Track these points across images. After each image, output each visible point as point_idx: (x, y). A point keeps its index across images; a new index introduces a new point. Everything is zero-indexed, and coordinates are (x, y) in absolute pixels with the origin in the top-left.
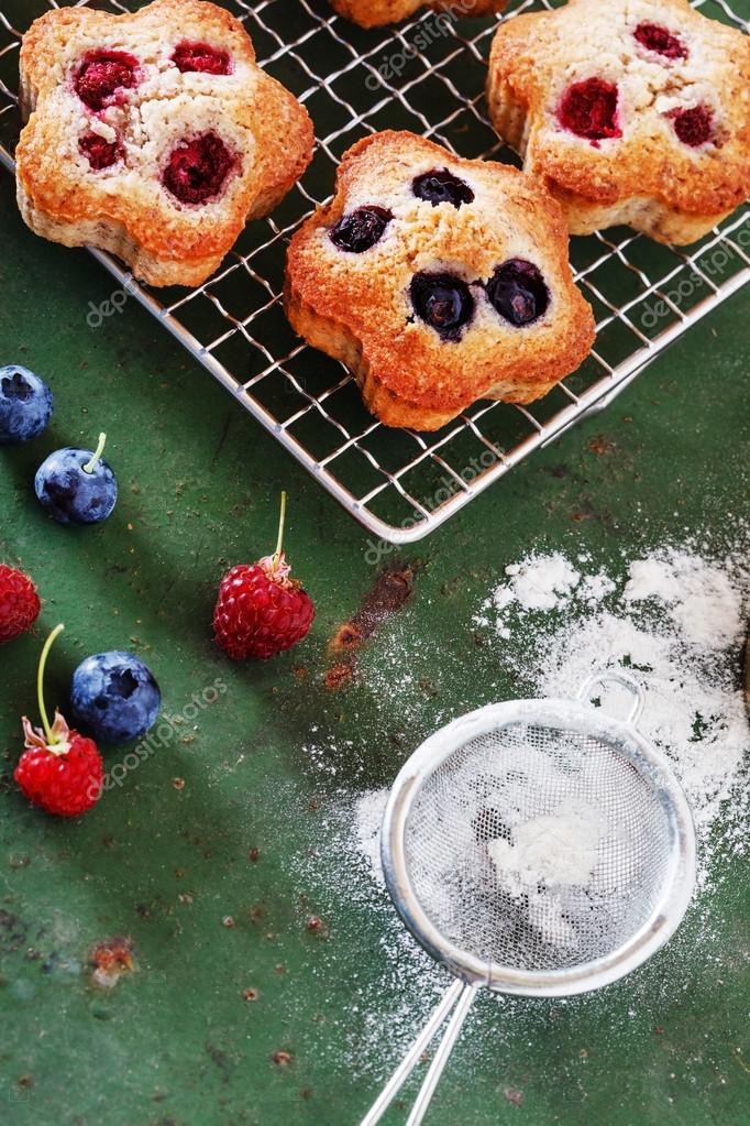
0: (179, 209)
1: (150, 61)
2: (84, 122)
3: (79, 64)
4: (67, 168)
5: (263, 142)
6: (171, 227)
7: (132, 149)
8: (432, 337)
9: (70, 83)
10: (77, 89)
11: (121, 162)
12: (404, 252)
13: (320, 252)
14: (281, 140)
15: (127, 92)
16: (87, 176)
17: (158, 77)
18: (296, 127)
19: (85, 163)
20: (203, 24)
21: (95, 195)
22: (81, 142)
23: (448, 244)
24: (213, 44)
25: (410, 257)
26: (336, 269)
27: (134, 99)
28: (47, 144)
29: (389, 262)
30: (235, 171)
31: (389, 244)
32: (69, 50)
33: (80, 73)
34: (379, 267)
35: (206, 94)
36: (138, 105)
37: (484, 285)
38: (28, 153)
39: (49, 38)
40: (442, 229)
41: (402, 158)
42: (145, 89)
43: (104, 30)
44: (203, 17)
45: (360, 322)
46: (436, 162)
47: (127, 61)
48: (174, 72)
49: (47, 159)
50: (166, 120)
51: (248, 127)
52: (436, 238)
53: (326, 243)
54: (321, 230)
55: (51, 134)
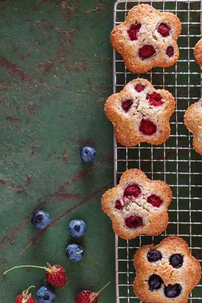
0: (124, 226)
1: (143, 195)
2: (120, 197)
3: (131, 184)
4: (110, 203)
5: (151, 226)
6: (120, 229)
7: (124, 210)
8: (147, 287)
9: (125, 187)
10: (126, 189)
11: (120, 210)
12: (155, 269)
13: (144, 255)
14: (156, 227)
15: (133, 198)
16: (113, 208)
17: (142, 200)
18: (162, 226)
19: (114, 205)
20: (163, 193)
21: (111, 212)
22: (117, 201)
23: (164, 274)
24: (161, 198)
25: (156, 271)
26: (143, 260)
27: (133, 200)
28: (111, 196)
29: (151, 268)
30: (141, 227)
31: (154, 264)
32: (132, 180)
33: (129, 186)
34: (149, 267)
35: (147, 210)
36: (133, 202)
37: (165, 286)
38: (107, 194)
39: (130, 175)
40: (165, 271)
41: (176, 247)
42: (137, 200)
43: (142, 181)
44: (165, 191)
45: (138, 273)
46: (183, 252)
47: (140, 192)
48: (145, 201)
49: (108, 199)
50: (135, 209)
51: (150, 222)
52: (163, 272)
53: (146, 253)
54: (149, 249)
55: (113, 195)
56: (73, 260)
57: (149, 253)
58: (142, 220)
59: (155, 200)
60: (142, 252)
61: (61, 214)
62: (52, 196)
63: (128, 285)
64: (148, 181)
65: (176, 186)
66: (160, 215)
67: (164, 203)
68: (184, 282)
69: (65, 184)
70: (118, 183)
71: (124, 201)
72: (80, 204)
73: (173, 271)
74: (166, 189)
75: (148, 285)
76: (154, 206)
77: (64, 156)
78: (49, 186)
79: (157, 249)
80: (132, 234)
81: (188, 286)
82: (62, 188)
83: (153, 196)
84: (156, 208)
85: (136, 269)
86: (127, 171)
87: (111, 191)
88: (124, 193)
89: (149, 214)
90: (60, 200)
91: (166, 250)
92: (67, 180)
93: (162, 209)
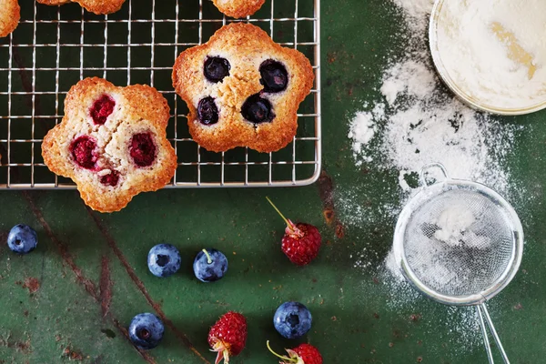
0: (152, 169)
1: (90, 132)
2: (95, 176)
3: (71, 155)
4: (107, 195)
5: (150, 117)
6: (156, 178)
7: (119, 168)
8: (267, 126)
9: (76, 166)
10: (80, 165)
11: (120, 176)
12: (230, 110)
13: (205, 131)
14: (153, 108)
15: (96, 151)
16: (116, 191)
17: (100, 135)
18: (152, 97)
19: (111, 188)
20: (88, 94)
21: (124, 194)
22: (102, 182)
23: (240, 93)
24: (98, 98)
25: (234, 107)
26: (216, 134)
27: (101, 151)
28: (94, 194)
29: (230, 117)
30: (152, 136)
31: (223, 112)
32: (64, 154)
33: (75, 158)
34: (228, 121)
35: (118, 125)
36: (104, 152)
37: (263, 91)
38: (91, 202)
39: (53, 156)
40: (234, 90)
41: (192, 69)
42: (100, 144)
43: (65, 134)
44: (84, 91)
45: (240, 142)
46: (202, 57)
47: (84, 139)
48: (101, 128)
49: (99, 199)
50: (118, 148)
51: (141, 119)
52: (236, 95)
53: (203, 126)
54: (195, 122)
55: (91, 190)
56: (223, 269)
57: (203, 122)
58: (139, 134)
59: (101, 110)
60: (200, 136)
61: (139, 291)
62: (104, 310)
63: (271, 163)
64: (65, 124)
65: (81, 72)
66: (129, 99)
67: (107, 92)
68: (257, 54)
69: (81, 284)
70: (69, 181)
71: (102, 169)
72: (119, 255)
73: (236, 76)
74: (80, 88)
75: (263, 123)
76: (111, 112)
77: (28, 285)
78: (85, 314)
79: (196, 106)
80: (166, 153)
81: (265, 49)
82: (89, 291)
83: (93, 113)
84: (116, 108)
85: (233, 147)
86: (46, 164)
87: (83, 192)
88: (86, 168)
89: (127, 120)
90: (111, 294)
91: (195, 88)
92: (73, 279)
93: (118, 95)
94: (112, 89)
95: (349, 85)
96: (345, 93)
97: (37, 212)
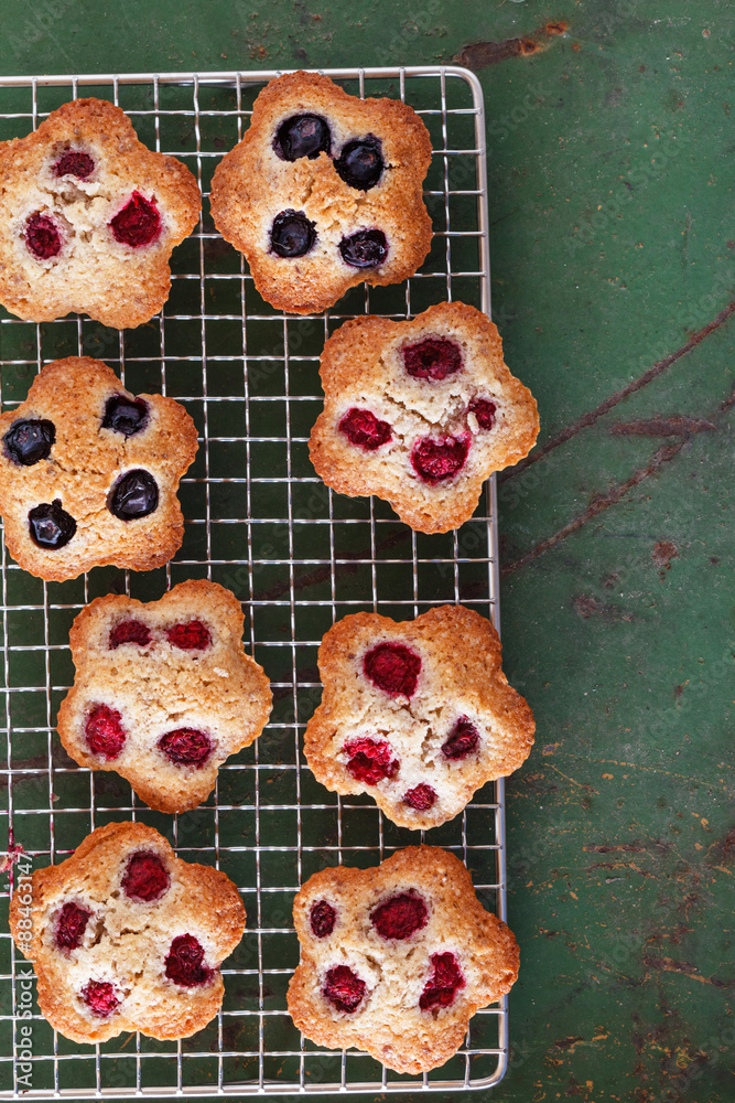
0: (465, 344)
1: (404, 449)
2: (479, 439)
3: (444, 482)
4: (510, 419)
5: (377, 348)
6: (478, 336)
7: (466, 398)
8: (387, 148)
9: (462, 473)
10: (460, 466)
11: (478, 396)
12: (362, 208)
13: (398, 252)
14: (361, 343)
15: (436, 439)
16: (503, 404)
17: (409, 432)
18: (341, 347)
19: (498, 413)
20: (339, 456)
21: (508, 390)
22: (489, 429)
23: (333, 191)
24: (344, 439)
25: (358, 202)
26: (403, 236)
27: (436, 430)
28: (509, 443)
29: (374, 210)
30: (408, 344)
31: (365, 223)
32: (443, 495)
33: (450, 475)
34: (382, 213)
35: (391, 400)
36: (437, 424)
37: (329, 153)
38: (523, 448)
39: (447, 514)
40: (329, 201)
41: (293, 279)
42: (424, 431)
43: (409, 494)
44: (335, 462)
45: (415, 194)
46: (270, 262)
47: (416, 460)
48: (398, 429)
49: (517, 434)
50: (431, 400)
51: (381, 362)
52: (338, 198)
53: (390, 258)
54: (382, 272)
55: (502, 447)
57: (382, 258)
58: (407, 365)
59: (366, 431)
60: (406, 263)
61: (670, 370)
62: (704, 428)
63: (445, 151)
64: (390, 493)
65: (295, 479)
66: (347, 384)
67: (334, 424)
68: (265, 166)
69: (660, 469)
70: (486, 485)
71: (467, 427)
72: (609, 406)
73: (304, 201)
74: (328, 469)
75: (384, 153)
76: (369, 413)
77: (666, 561)
78: (712, 459)
79: (355, 271)
80: (437, 321)
81: (255, 155)
82: (671, 454)
83: (372, 445)
84: (361, 406)
85: (424, 207)
86: (456, 526)
87: (507, 460)
88: (465, 455)
89: (383, 385)
90: (677, 417)
91: (326, 269)
92: (653, 483)
93: (341, 404)
94: (329, 416)
95: (303, 21)
96: (318, 26)
97: (538, 550)
